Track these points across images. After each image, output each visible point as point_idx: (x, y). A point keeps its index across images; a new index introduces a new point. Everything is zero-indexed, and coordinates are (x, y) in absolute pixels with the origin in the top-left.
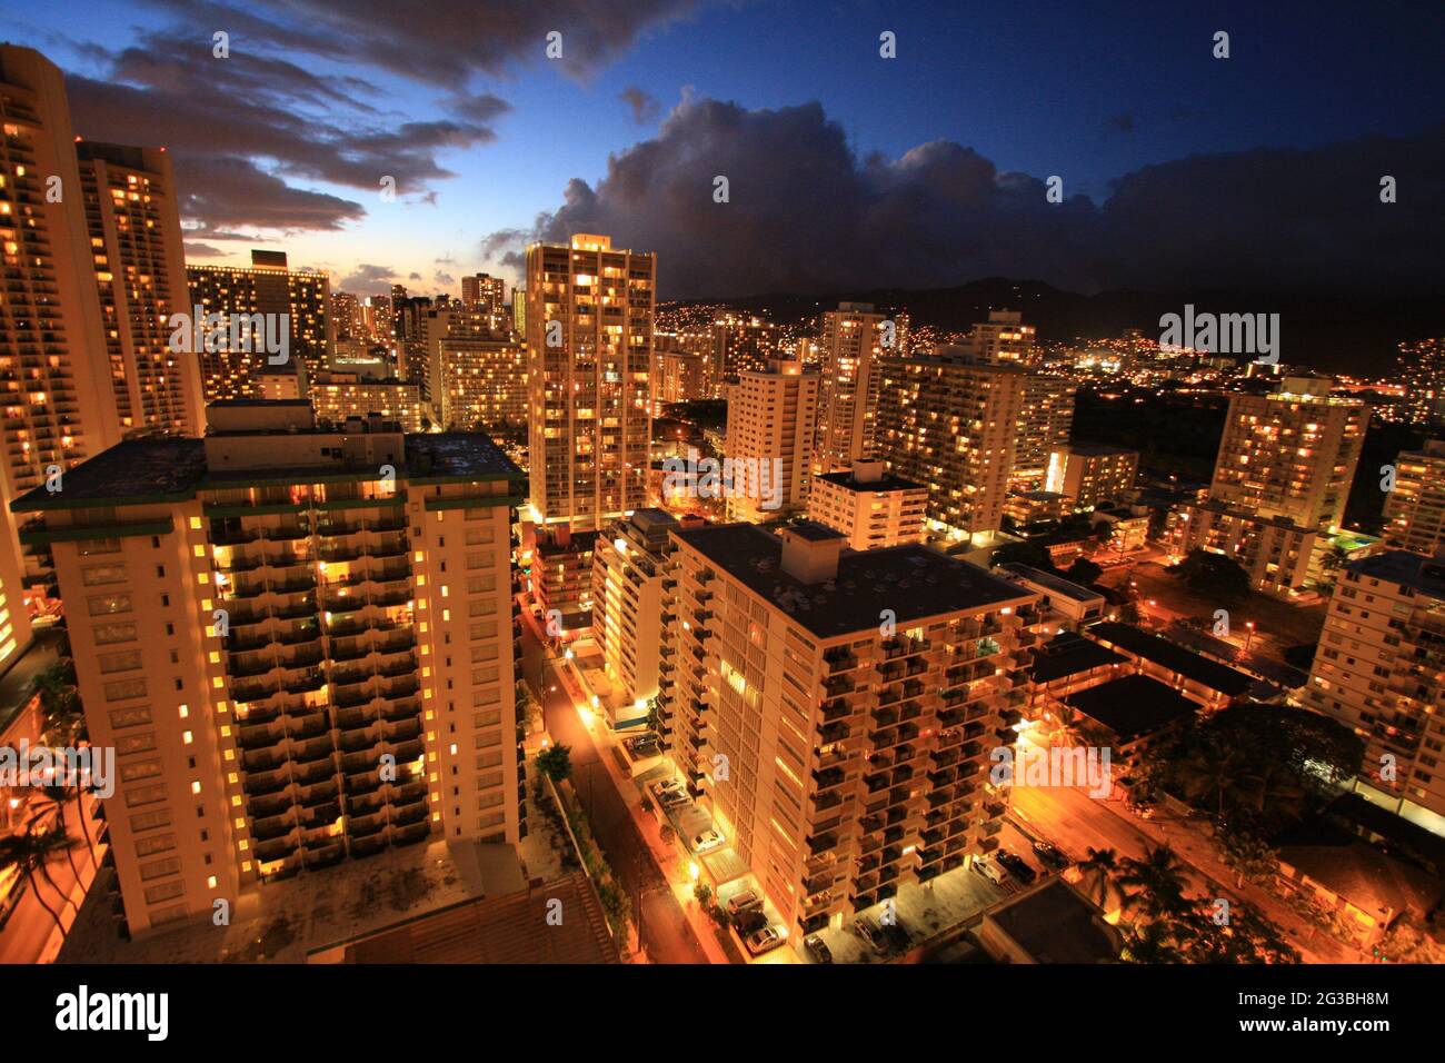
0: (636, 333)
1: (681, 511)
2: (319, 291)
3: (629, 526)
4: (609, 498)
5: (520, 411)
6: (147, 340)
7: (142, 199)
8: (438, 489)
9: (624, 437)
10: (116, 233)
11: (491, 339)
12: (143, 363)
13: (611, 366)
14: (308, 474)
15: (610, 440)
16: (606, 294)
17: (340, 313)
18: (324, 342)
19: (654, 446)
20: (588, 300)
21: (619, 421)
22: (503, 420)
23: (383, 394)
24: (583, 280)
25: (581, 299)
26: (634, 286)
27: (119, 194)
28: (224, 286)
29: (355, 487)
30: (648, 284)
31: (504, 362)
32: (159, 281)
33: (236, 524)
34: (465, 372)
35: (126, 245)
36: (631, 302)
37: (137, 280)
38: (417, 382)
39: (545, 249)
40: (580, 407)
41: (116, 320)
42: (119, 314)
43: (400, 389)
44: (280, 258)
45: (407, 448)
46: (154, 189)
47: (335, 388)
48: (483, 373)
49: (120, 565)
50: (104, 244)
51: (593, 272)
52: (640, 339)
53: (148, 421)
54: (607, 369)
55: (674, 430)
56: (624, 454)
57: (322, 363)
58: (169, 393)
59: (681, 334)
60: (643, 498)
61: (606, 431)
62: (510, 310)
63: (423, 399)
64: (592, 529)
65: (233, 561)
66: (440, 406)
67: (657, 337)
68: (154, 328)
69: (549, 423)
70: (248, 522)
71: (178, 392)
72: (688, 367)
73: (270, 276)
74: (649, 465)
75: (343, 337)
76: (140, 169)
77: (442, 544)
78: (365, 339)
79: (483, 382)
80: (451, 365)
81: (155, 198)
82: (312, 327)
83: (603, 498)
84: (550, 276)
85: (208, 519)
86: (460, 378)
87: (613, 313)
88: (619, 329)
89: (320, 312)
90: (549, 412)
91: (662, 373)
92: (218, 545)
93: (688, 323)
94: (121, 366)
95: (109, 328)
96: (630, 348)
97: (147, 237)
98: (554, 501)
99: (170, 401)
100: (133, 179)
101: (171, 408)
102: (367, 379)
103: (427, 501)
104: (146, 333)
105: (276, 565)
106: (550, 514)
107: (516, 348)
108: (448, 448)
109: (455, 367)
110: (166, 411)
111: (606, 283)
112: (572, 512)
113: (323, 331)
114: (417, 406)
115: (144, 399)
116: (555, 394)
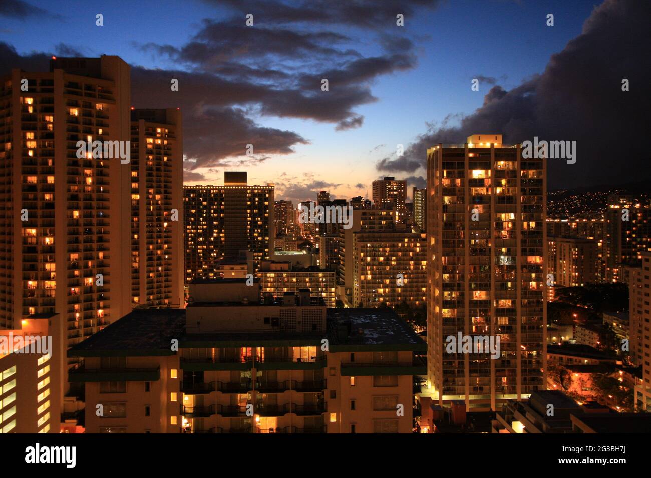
0: (528, 220)
1: (582, 398)
2: (267, 200)
3: (526, 408)
4: (505, 380)
5: (419, 294)
6: (155, 241)
7: (163, 143)
8: (352, 355)
9: (518, 318)
10: (145, 167)
11: (395, 232)
12: (150, 256)
13: (504, 250)
14: (253, 339)
15: (504, 321)
16: (500, 185)
17: (279, 217)
18: (267, 239)
19: (549, 329)
20: (483, 191)
21: (513, 303)
22: (404, 302)
23: (307, 280)
24: (477, 174)
25: (474, 191)
26: (525, 176)
27: (150, 141)
28: (205, 200)
29: (286, 352)
30: (539, 174)
31: (405, 251)
32: (166, 198)
33: (200, 376)
34: (372, 260)
35: (150, 175)
36: (523, 191)
37: (154, 198)
38: (334, 269)
39: (444, 150)
40: (476, 290)
41: (138, 227)
42: (140, 223)
43: (321, 275)
44: (242, 177)
45: (328, 320)
46: (170, 136)
47: (272, 275)
48: (388, 260)
49: (123, 404)
50: (138, 175)
51: (485, 166)
52: (533, 225)
53: (149, 300)
54: (501, 254)
55: (571, 315)
56: (519, 335)
57: (265, 255)
58: (163, 279)
59: (573, 221)
60: (541, 382)
61: (501, 312)
62: (411, 207)
63: (338, 284)
64: (486, 410)
65: (195, 408)
66: (351, 289)
67: (549, 224)
68: (160, 232)
69: (446, 304)
70: (209, 376)
71: (169, 278)
72: (581, 252)
73: (236, 190)
74: (545, 349)
75: (280, 235)
76: (163, 123)
77: (353, 408)
78: (296, 236)
79: (388, 268)
80: (362, 255)
81: (171, 142)
82: (260, 227)
83: (498, 380)
84: (447, 173)
85: (182, 371)
86: (368, 265)
87: (505, 203)
88: (512, 216)
89: (266, 215)
90: (446, 293)
91: (554, 259)
92: (186, 394)
93: (580, 210)
94: (137, 259)
95: (134, 233)
96: (523, 233)
97: (162, 168)
98: (450, 379)
99: (163, 285)
100: (159, 131)
101: (163, 290)
102: (296, 267)
103: (343, 366)
104: (155, 235)
105: (224, 415)
106: (445, 392)
107: (416, 238)
108: (359, 322)
109: (365, 256)
110: (160, 293)
111: (498, 175)
112: (467, 392)
113: (267, 230)
114: (333, 290)
115: (148, 283)
116: (452, 278)
